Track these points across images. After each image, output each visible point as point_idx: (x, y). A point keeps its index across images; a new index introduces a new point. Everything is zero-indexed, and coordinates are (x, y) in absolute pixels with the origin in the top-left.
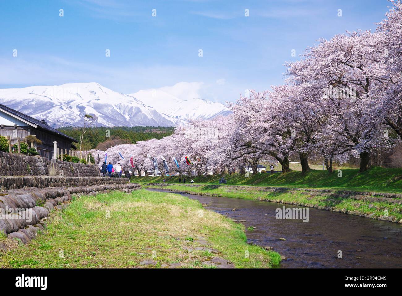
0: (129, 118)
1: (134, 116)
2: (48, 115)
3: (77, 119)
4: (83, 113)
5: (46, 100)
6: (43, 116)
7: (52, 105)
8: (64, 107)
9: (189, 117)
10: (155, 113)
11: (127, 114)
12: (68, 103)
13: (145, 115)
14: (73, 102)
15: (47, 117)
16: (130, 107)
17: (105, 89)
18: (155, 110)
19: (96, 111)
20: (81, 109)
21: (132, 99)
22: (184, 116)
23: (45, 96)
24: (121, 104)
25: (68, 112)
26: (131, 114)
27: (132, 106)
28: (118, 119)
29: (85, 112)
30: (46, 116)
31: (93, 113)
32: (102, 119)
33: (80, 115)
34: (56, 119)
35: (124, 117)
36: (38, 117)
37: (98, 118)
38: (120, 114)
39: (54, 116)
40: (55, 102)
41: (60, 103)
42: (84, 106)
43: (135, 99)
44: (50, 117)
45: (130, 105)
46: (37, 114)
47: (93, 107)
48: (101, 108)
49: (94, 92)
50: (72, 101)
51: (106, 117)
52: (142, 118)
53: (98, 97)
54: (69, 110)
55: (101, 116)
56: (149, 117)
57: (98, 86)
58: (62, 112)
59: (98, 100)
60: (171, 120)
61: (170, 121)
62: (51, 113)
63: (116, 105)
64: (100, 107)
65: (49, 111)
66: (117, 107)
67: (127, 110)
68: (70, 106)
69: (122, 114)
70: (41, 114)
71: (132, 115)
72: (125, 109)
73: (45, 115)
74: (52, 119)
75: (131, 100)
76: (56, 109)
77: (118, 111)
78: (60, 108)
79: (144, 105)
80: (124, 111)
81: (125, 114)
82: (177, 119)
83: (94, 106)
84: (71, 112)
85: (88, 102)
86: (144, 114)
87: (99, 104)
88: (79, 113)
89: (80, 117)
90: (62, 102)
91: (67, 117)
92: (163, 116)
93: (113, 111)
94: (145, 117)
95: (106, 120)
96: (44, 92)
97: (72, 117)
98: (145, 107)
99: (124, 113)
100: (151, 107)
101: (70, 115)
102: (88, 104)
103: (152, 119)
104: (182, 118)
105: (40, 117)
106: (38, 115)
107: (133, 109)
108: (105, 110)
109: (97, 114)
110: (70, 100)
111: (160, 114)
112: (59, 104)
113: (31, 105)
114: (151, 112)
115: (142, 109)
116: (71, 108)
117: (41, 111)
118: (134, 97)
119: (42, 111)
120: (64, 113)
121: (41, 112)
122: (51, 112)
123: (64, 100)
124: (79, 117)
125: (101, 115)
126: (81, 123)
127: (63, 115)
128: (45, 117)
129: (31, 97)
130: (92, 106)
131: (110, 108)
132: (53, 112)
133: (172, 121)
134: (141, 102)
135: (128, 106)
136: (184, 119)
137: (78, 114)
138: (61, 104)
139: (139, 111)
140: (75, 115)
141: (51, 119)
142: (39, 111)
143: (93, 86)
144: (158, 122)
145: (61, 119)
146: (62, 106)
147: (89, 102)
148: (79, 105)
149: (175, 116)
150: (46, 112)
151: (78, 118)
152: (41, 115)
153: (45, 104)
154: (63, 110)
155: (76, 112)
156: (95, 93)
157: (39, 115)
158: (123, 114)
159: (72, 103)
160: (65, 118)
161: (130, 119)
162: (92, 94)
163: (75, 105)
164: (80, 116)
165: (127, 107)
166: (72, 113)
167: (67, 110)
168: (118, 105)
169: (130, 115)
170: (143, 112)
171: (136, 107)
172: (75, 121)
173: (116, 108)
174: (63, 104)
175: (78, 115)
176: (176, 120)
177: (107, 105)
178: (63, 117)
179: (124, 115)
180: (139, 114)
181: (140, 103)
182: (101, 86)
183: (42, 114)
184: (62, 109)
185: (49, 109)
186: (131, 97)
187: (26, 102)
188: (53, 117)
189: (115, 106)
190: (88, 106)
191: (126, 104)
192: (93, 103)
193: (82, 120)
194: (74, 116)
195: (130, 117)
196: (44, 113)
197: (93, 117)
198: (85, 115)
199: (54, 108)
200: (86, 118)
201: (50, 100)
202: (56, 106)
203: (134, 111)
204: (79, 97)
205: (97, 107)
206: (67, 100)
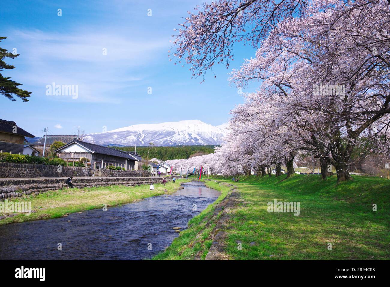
1: (219, 139)
2: (172, 138)
3: (187, 141)
5: (171, 130)
6: (169, 139)
7: (174, 133)
11: (215, 137)
16: (217, 134)
17: (203, 123)
19: (198, 136)
20: (190, 135)
21: (218, 129)
23: (170, 128)
24: (212, 132)
25: (183, 136)
28: (210, 140)
29: (192, 136)
31: (196, 137)
32: (201, 140)
33: (189, 138)
34: (176, 140)
35: (213, 139)
37: (199, 140)
40: (176, 131)
42: (191, 133)
43: (220, 129)
45: (217, 133)
48: (200, 134)
51: (203, 139)
55: (201, 139)
57: (199, 122)
58: (179, 137)
59: (199, 129)
69: (212, 137)
70: (168, 138)
72: (214, 135)
73: (170, 138)
76: (176, 135)
77: (210, 136)
85: (194, 131)
88: (188, 137)
93: (207, 136)
96: (170, 126)
99: (213, 137)
101: (183, 138)
108: (203, 135)
109: (198, 138)
110: (184, 130)
113: (163, 133)
115: (224, 134)
116: (184, 134)
122: (174, 136)
123: (180, 130)
125: (200, 138)
126: (189, 143)
128: (170, 139)
129: (163, 129)
130: (196, 133)
131: (206, 134)
132: (175, 136)
137: (188, 138)
138: (179, 132)
142: (167, 136)
143: (196, 121)
145: (179, 140)
148: (189, 133)
151: (188, 140)
153: (171, 132)
156: (198, 126)
157: (167, 138)
159: (185, 132)
160: (181, 140)
162: (195, 126)
163: (187, 133)
165: (215, 133)
166: (185, 137)
168: (210, 132)
171: (221, 134)
173: (209, 134)
177: (204, 133)
179: (214, 138)
180: (222, 137)
181: (222, 131)
182: (201, 122)
184: (179, 135)
185: (172, 135)
186: (217, 127)
187: (161, 131)
188: (174, 140)
190: (193, 133)
193: (190, 141)
194: (186, 139)
195: (217, 139)
196: (170, 137)
197: (196, 139)
198: (192, 138)
199: (175, 135)
200: (192, 140)
201: (173, 130)
202: (176, 133)
203: (219, 136)
204: (189, 128)
205: (198, 134)
206: (182, 130)
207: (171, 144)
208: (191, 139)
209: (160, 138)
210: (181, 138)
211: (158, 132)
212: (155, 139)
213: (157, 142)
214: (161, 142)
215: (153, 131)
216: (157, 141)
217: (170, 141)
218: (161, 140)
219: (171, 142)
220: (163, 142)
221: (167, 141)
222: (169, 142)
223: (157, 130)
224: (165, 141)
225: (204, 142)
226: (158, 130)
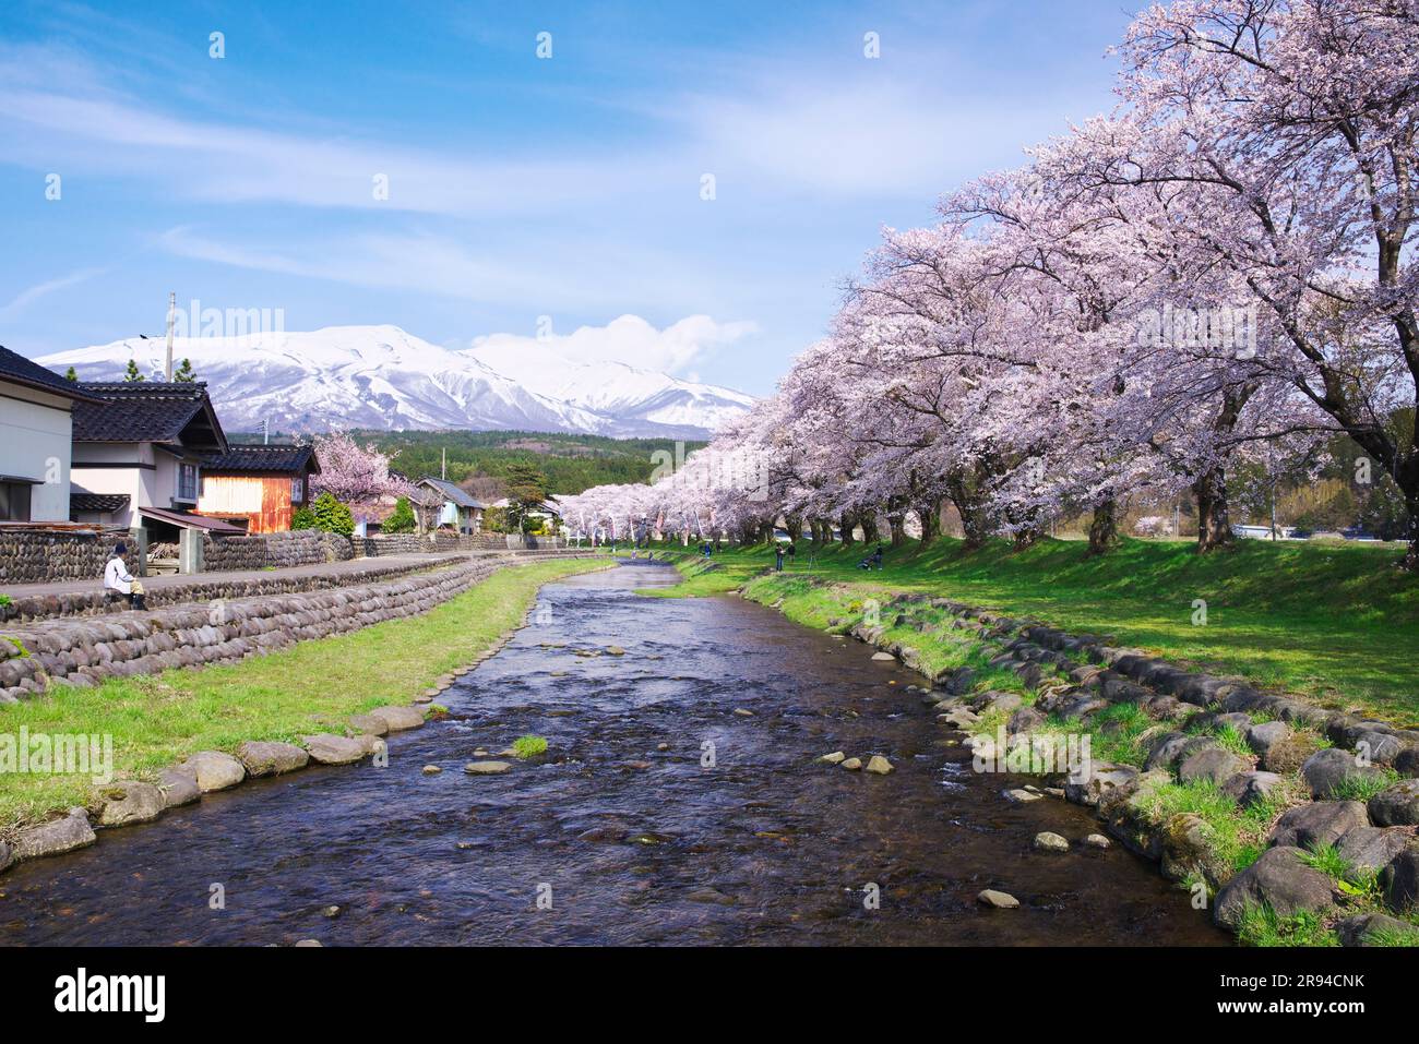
0: (464, 404)
1: (474, 400)
3: (353, 405)
4: (367, 391)
5: (289, 363)
6: (283, 398)
7: (300, 375)
8: (325, 379)
9: (594, 401)
10: (520, 393)
11: (460, 395)
12: (334, 370)
13: (499, 397)
14: (346, 368)
15: (291, 400)
16: (466, 381)
17: (412, 340)
18: (521, 388)
19: (395, 388)
20: (363, 382)
21: (469, 361)
22: (581, 401)
23: (285, 355)
24: (448, 373)
25: (334, 389)
26: (469, 395)
27: (469, 377)
28: (440, 406)
29: (370, 390)
30: (289, 398)
31: (388, 393)
32: (407, 404)
33: (360, 395)
34: (308, 404)
35: (454, 402)
36: (273, 399)
37: (397, 403)
38: (445, 394)
39: (305, 397)
40: (307, 366)
41: (317, 369)
42: (370, 377)
43: (477, 361)
44: (297, 399)
45: (467, 376)
46: (270, 393)
47: (388, 379)
48: (403, 382)
49: (389, 346)
50: (342, 366)
51: (414, 400)
52: (494, 403)
53: (399, 357)
54: (337, 385)
55: (405, 400)
56: (508, 402)
57: (398, 334)
58: (322, 391)
59: (398, 363)
60: (557, 408)
61: (553, 411)
62: (300, 392)
63: (437, 374)
64: (402, 379)
65: (294, 387)
66: (438, 379)
67: (461, 386)
68: (339, 377)
69: (449, 394)
70: (278, 392)
71: (472, 397)
72: (456, 384)
73: (287, 395)
74: (301, 404)
75: (468, 365)
76: (310, 382)
77: (441, 387)
78: (318, 380)
79: (496, 376)
80: (454, 387)
81: (455, 395)
82: (567, 407)
83: (389, 377)
84: (341, 390)
85: (377, 369)
86: (495, 394)
87: (399, 374)
88: (357, 392)
89: (360, 401)
90: (322, 367)
91: (332, 401)
92: (538, 399)
93: (430, 388)
94: (500, 401)
95: (416, 407)
96: (283, 346)
97: (342, 399)
98: (498, 379)
99: (453, 393)
100: (511, 380)
101: (338, 397)
102: (377, 372)
103: (515, 406)
104: (578, 404)
105: (276, 399)
106: (270, 395)
107: (473, 384)
108: (413, 386)
109: (396, 395)
110: (339, 364)
111: (532, 395)
112: (315, 372)
113: (258, 374)
114: (511, 390)
115: (492, 383)
116: (341, 381)
118: (474, 358)
119: (280, 386)
120: (328, 390)
121: (279, 389)
122: (299, 388)
123: (324, 364)
124: (358, 402)
125: (405, 396)
126: (362, 413)
127: (325, 396)
128: (286, 400)
129: (255, 357)
130: (386, 378)
132: (304, 388)
133: (557, 410)
134: (491, 369)
135: (462, 376)
136: (581, 406)
137: (356, 394)
138: (320, 372)
139: (485, 387)
140: (350, 396)
141: (299, 403)
142: (274, 388)
143: (389, 333)
144: (525, 413)
145: (320, 405)
146: (321, 376)
147: (379, 368)
148: (358, 375)
149: (564, 400)
150: (288, 390)
151: (357, 404)
153: (287, 372)
154: (325, 386)
155: (352, 388)
156: (392, 349)
157: (274, 395)
158: (451, 396)
159: (341, 370)
160: (329, 402)
161: (466, 406)
162: (384, 350)
163: (350, 375)
164: (361, 398)
165: (459, 379)
166: (344, 392)
167: (333, 385)
168: (441, 376)
169: (466, 397)
170: (495, 391)
171: (480, 381)
172: (350, 409)
173: (435, 382)
174: (324, 372)
176: (565, 408)
177: (416, 376)
178: (325, 400)
179: (454, 398)
180: (486, 394)
181: (487, 370)
182: (404, 333)
183: (281, 394)
184: (322, 382)
185: (294, 383)
186: (468, 357)
187: (247, 366)
188: (302, 401)
189: (435, 377)
190: (376, 376)
191: (459, 373)
192: (387, 370)
193: (365, 407)
194: (348, 399)
195: (466, 402)
196: (284, 392)
197: (388, 401)
198: (371, 397)
199: (305, 381)
200: (372, 403)
201: (296, 364)
202: (309, 375)
203: (475, 389)
204: (358, 357)
205: (396, 380)
206: (331, 364)
207: (289, 416)
208: (370, 399)
209: (245, 395)
210: (329, 395)
211: (234, 369)
212: (223, 398)
213: (233, 409)
214: (248, 408)
215: (212, 366)
216: (233, 404)
217: (288, 405)
218: (250, 401)
219: (291, 410)
220: (258, 407)
221: (272, 406)
222: (280, 410)
223: (230, 362)
224: (266, 407)
225: (419, 410)
226: (233, 363)
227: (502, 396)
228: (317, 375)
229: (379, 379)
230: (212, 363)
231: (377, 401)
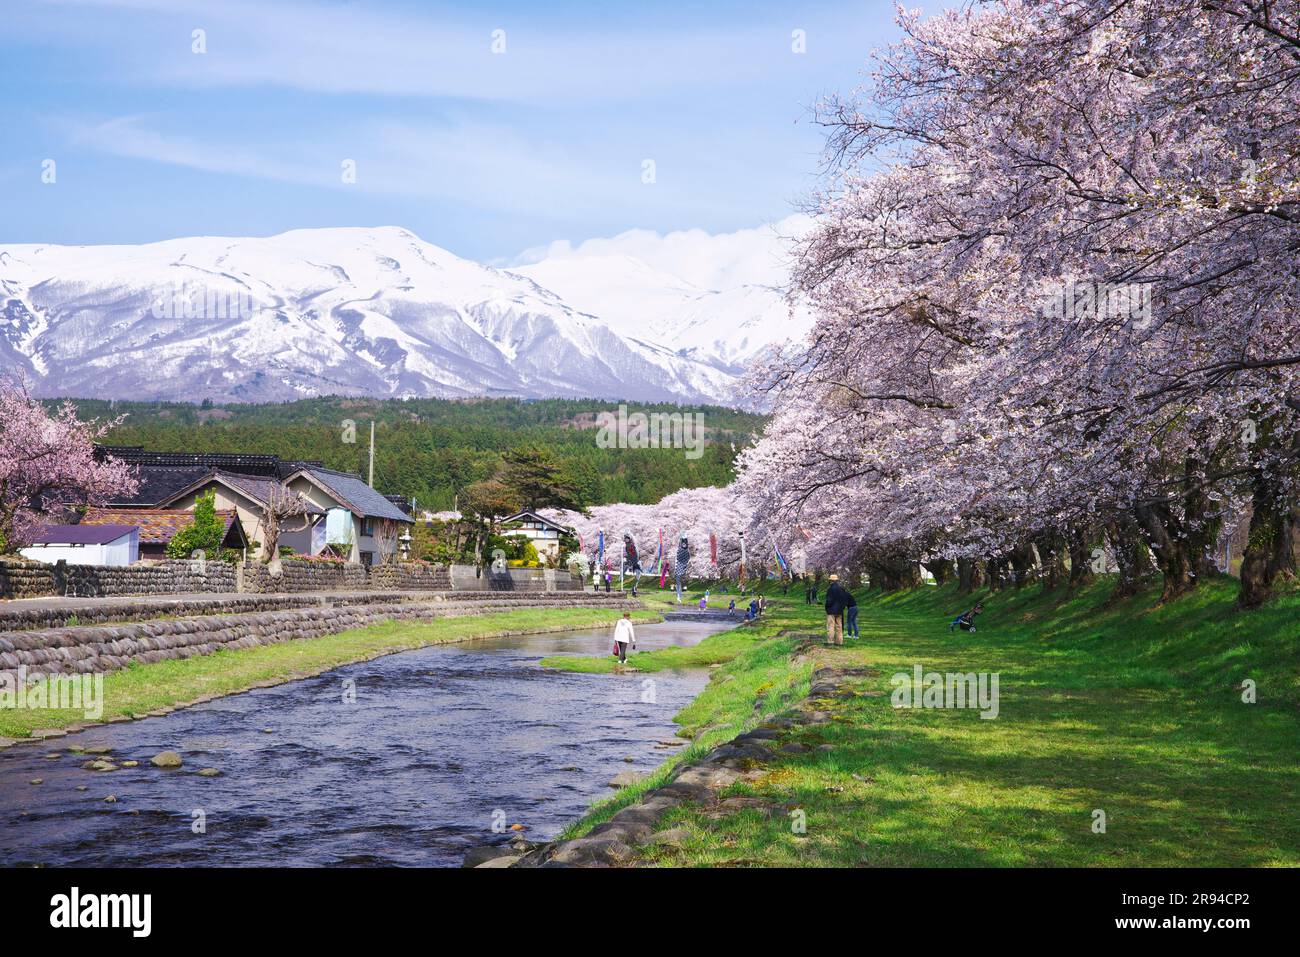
0: (515, 356)
1: (530, 350)
2: (235, 341)
3: (335, 358)
4: (357, 334)
5: (228, 287)
6: (219, 344)
8: (289, 315)
9: (728, 350)
10: (606, 338)
11: (507, 340)
12: (305, 299)
13: (571, 344)
14: (324, 294)
15: (233, 349)
16: (518, 317)
17: (431, 251)
18: (605, 329)
19: (402, 330)
20: (350, 320)
21: (525, 286)
22: (707, 350)
23: (224, 275)
24: (488, 305)
25: (304, 331)
26: (523, 341)
27: (526, 312)
28: (474, 358)
29: (363, 332)
30: (230, 345)
31: (390, 337)
32: (420, 356)
33: (344, 341)
34: (263, 355)
36: (203, 347)
37: (405, 353)
38: (483, 340)
39: (255, 345)
40: (260, 294)
41: (276, 298)
42: (360, 311)
43: (536, 286)
44: (242, 348)
45: (519, 310)
46: (198, 336)
47: (391, 315)
48: (416, 319)
49: (393, 261)
50: (317, 294)
51: (432, 349)
52: (562, 354)
53: (409, 279)
54: (309, 325)
55: (417, 348)
56: (586, 352)
57: (408, 241)
58: (285, 333)
59: (407, 289)
60: (663, 361)
61: (659, 368)
62: (247, 336)
63: (469, 307)
64: (415, 315)
65: (237, 327)
66: (472, 314)
67: (509, 326)
68: (312, 311)
69: (489, 339)
70: (211, 336)
71: (526, 344)
72: (501, 322)
73: (227, 340)
74: (250, 356)
75: (522, 292)
76: (264, 319)
77: (477, 328)
78: (278, 316)
79: (567, 310)
80: (498, 329)
81: (499, 341)
82: (682, 361)
83: (392, 311)
84: (316, 333)
85: (373, 298)
86: (565, 339)
87: (409, 305)
88: (340, 336)
89: (346, 350)
90: (284, 295)
91: (300, 351)
92: (634, 348)
93: (459, 330)
94: (571, 350)
95: (436, 361)
96: (221, 260)
97: (317, 348)
98: (569, 314)
99: (496, 338)
100: (591, 317)
101: (310, 343)
102: (374, 303)
103: (596, 359)
104: (700, 355)
105: (209, 347)
106: (200, 340)
107: (529, 323)
108: (432, 326)
109: (404, 341)
110: (311, 290)
111: (625, 340)
112: (273, 303)
114: (590, 332)
115: (561, 321)
116: (315, 317)
117: (211, 327)
118: (531, 281)
119: (216, 326)
120: (292, 333)
121: (214, 330)
122: (247, 329)
123: (289, 290)
124: (343, 352)
125: (417, 342)
126: (349, 371)
127: (288, 342)
128: (225, 348)
129: (176, 277)
130: (388, 312)
131: (448, 319)
132: (254, 328)
133: (665, 366)
134: (558, 298)
135: (510, 310)
136: (707, 360)
137: (339, 339)
138: (281, 303)
139: (548, 328)
140: (329, 343)
141: (246, 354)
142: (207, 328)
143: (389, 238)
144: (614, 371)
145: (281, 357)
146: (283, 309)
147: (376, 296)
148: (343, 308)
149: (677, 350)
150: (228, 332)
151: (340, 355)
152: (214, 343)
154: (288, 325)
155: (332, 330)
156: (398, 266)
157: (204, 340)
158: (492, 341)
159: (316, 300)
160: (295, 352)
161: (516, 359)
162: (385, 267)
163: (330, 307)
164: (347, 345)
165: (506, 315)
166: (319, 337)
167: (302, 324)
168: (477, 309)
169: (516, 345)
170: (564, 334)
171: (540, 318)
172: (329, 364)
173: (467, 319)
174: (288, 304)
175: (340, 341)
176: (678, 362)
177: (437, 309)
178: (288, 348)
179: (498, 345)
180: (550, 340)
181: (552, 300)
182: (416, 239)
183: (217, 339)
184: (284, 319)
185: (239, 320)
186: (521, 278)
188: (252, 350)
189: (467, 311)
190: (371, 310)
191: (506, 305)
192: (390, 301)
193: (353, 361)
194: (327, 348)
195: (516, 353)
196: (222, 335)
197: (390, 351)
198: (364, 344)
199: (256, 318)
200: (364, 354)
201: (241, 289)
202: (263, 309)
203: (531, 331)
204: (342, 279)
205: (403, 316)
206: (299, 289)
207: (227, 375)
208: (360, 348)
209: (157, 340)
210: (295, 341)
211: (142, 297)
212: (122, 345)
213: (137, 363)
214: (164, 362)
215: (106, 293)
216: (138, 355)
217: (228, 356)
218: (166, 350)
219: (234, 364)
220: (178, 361)
221: (202, 357)
222: (216, 365)
223: (135, 286)
224: (191, 360)
225: (441, 365)
226: (139, 289)
227: (575, 343)
228: (277, 307)
229: (376, 315)
230: (104, 288)
231: (372, 351)
